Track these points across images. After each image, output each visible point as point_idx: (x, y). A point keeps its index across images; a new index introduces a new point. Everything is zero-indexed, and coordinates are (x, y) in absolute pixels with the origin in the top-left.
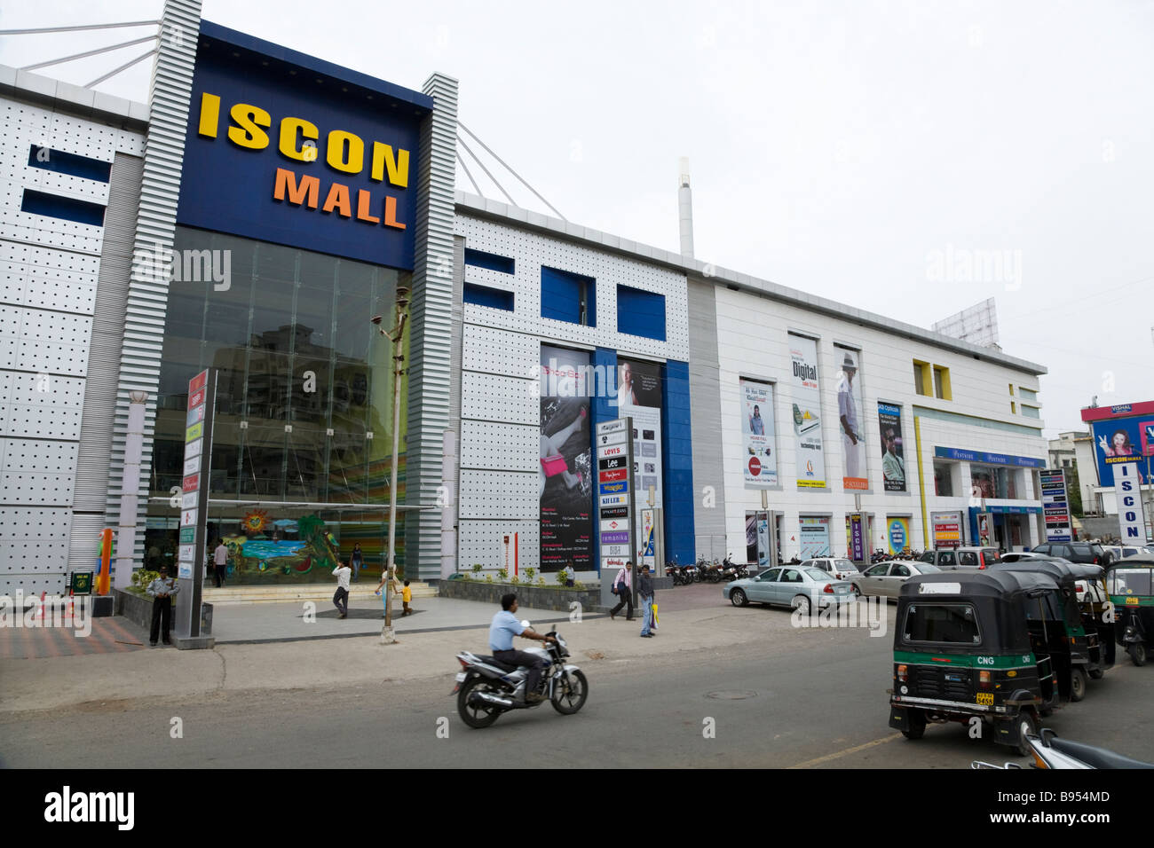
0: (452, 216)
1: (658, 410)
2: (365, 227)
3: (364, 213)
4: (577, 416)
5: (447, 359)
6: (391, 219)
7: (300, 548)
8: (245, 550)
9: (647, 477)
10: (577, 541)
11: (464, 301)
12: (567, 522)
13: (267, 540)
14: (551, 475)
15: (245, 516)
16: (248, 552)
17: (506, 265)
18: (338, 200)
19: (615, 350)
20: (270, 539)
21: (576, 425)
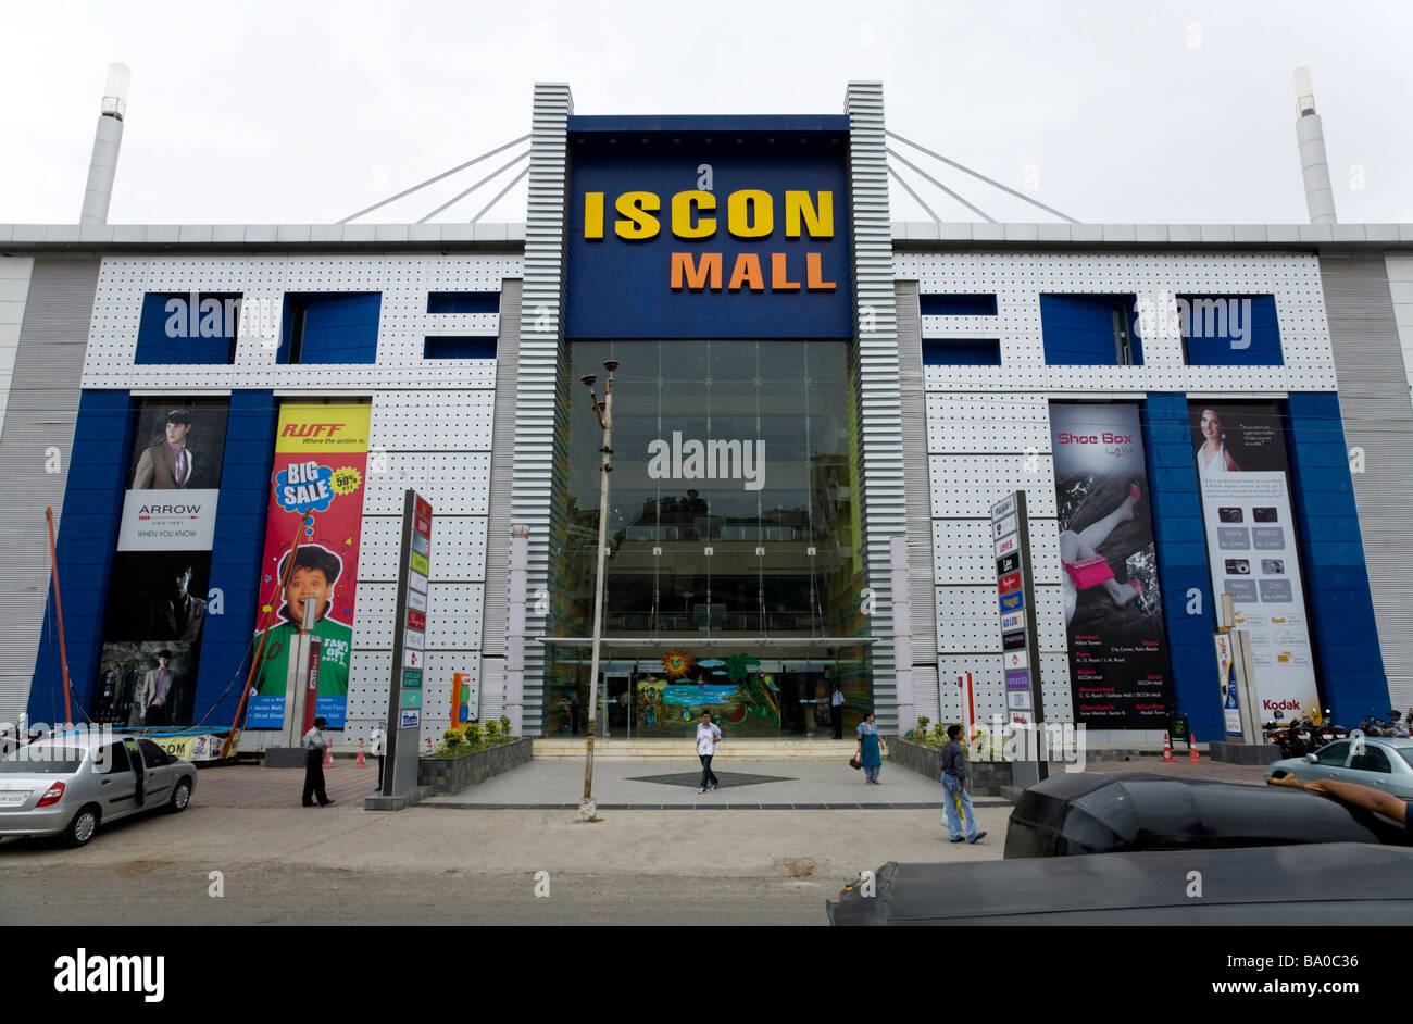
0: (889, 258)
1: (1281, 476)
2: (784, 297)
3: (780, 281)
4: (1124, 499)
5: (899, 443)
6: (815, 280)
7: (729, 693)
8: (666, 696)
9: (1267, 582)
10: (1141, 683)
11: (925, 363)
12: (1119, 655)
13: (691, 684)
14: (1085, 587)
15: (665, 656)
16: (670, 698)
17: (984, 304)
18: (746, 272)
19: (1183, 394)
20: (695, 684)
21: (1124, 511)
